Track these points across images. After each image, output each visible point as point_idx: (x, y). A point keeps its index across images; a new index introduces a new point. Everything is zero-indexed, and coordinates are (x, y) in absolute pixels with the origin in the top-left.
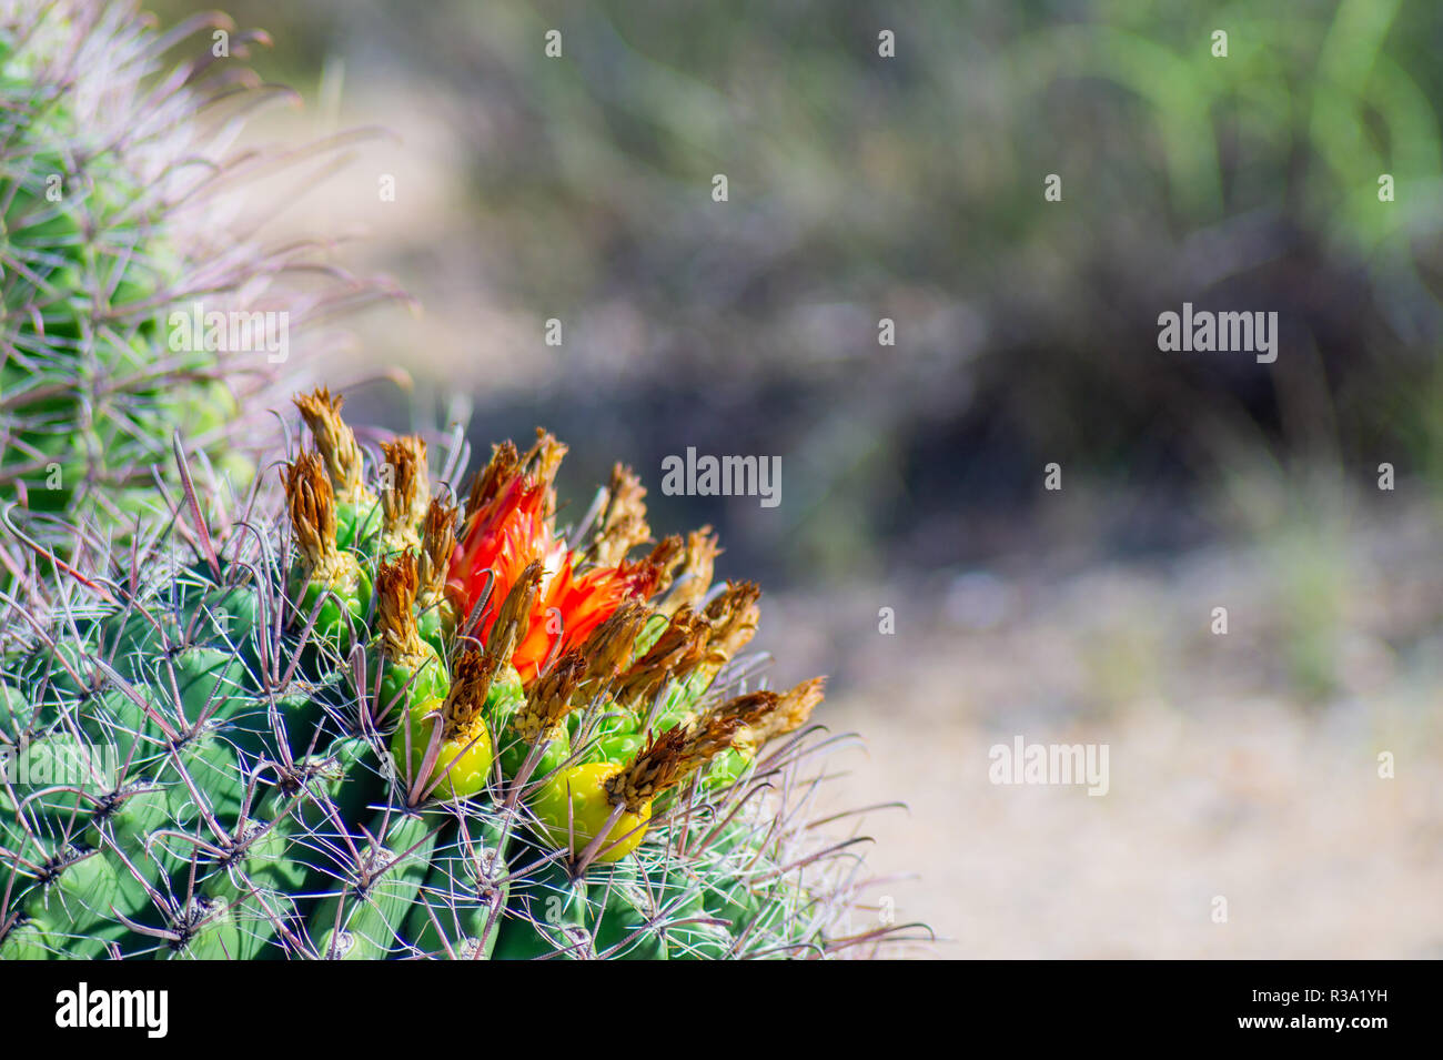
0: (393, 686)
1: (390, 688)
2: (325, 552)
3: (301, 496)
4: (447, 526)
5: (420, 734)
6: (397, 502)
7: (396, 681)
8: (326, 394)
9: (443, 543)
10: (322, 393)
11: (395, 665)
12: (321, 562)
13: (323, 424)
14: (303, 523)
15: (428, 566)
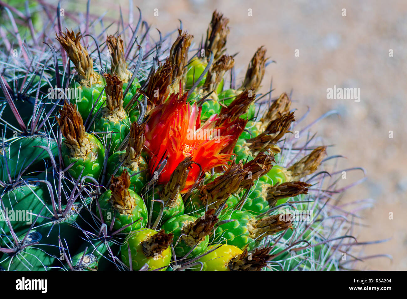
0: (120, 223)
1: (118, 224)
2: (81, 146)
3: (67, 125)
4: (141, 134)
5: (136, 255)
6: (113, 102)
7: (121, 221)
8: (72, 33)
9: (140, 143)
10: (71, 32)
11: (121, 214)
12: (79, 150)
13: (73, 51)
14: (69, 137)
15: (133, 153)
